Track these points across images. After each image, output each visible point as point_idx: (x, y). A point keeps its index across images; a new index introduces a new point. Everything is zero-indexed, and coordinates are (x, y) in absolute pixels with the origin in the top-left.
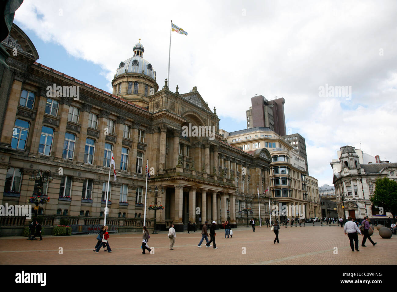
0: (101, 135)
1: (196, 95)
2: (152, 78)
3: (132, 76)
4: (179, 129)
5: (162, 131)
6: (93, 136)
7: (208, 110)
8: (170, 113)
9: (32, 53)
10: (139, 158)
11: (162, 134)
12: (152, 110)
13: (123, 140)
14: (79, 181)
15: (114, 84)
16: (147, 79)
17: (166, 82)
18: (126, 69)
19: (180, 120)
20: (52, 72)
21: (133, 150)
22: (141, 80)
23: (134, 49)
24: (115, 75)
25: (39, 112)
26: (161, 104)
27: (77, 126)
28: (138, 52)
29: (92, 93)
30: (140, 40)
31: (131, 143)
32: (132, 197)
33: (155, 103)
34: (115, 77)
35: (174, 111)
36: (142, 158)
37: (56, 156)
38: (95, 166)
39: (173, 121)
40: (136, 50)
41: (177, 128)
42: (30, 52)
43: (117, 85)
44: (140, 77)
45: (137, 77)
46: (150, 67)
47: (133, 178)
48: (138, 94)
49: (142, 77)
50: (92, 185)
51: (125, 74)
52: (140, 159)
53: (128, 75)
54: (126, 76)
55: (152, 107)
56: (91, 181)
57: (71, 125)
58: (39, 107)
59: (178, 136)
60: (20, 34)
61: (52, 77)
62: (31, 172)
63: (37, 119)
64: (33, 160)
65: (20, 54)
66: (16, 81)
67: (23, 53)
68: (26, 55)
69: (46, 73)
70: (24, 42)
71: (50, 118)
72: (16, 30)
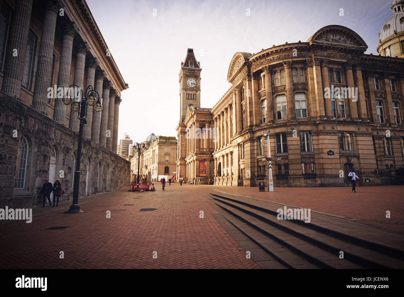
9: (362, 45)
18: (394, 30)
60: (352, 34)
61: (373, 59)
62: (379, 137)
63: (371, 96)
64: (378, 128)
65: (356, 49)
66: (357, 71)
67: (357, 48)
68: (360, 49)
69: (369, 57)
70: (355, 39)
71: (377, 93)
72: (349, 32)
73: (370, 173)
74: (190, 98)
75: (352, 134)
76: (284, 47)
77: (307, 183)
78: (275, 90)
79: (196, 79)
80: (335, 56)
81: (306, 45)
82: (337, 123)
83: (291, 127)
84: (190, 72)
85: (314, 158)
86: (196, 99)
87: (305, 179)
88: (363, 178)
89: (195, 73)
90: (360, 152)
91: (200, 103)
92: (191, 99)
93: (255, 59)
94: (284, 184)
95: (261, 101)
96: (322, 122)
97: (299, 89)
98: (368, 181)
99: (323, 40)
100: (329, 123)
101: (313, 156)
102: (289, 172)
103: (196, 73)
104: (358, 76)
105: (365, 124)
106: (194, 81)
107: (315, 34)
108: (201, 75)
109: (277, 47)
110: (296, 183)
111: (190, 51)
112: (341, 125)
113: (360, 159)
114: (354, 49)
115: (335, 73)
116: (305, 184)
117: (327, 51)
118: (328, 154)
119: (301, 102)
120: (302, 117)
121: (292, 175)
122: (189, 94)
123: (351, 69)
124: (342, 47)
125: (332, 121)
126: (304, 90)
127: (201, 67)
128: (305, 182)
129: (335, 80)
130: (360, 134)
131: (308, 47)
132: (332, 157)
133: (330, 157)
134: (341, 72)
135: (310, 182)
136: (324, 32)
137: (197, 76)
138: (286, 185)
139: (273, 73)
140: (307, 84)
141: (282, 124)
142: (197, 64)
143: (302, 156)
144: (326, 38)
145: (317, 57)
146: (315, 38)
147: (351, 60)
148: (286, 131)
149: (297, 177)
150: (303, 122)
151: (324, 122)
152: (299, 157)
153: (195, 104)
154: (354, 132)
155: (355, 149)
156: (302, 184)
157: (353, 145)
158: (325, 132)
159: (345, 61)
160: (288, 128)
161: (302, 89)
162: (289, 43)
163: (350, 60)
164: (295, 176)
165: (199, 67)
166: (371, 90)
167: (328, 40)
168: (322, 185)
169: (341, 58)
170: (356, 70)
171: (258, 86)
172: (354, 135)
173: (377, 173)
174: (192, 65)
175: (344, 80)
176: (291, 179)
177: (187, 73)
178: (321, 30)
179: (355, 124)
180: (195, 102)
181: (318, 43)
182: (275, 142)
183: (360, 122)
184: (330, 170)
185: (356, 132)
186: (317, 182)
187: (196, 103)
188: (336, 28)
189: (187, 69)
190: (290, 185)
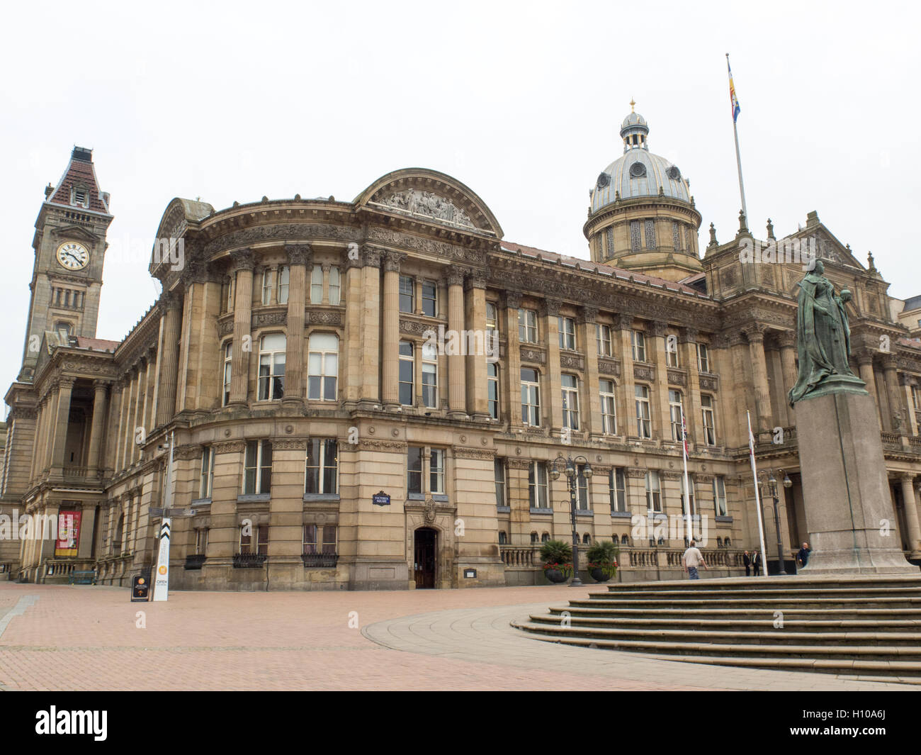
0: (624, 370)
1: (819, 232)
2: (683, 201)
3: (637, 207)
4: (789, 329)
5: (752, 341)
6: (609, 374)
7: (855, 266)
8: (766, 293)
9: (490, 228)
10: (705, 408)
11: (753, 346)
12: (717, 291)
13: (668, 374)
14: (600, 473)
15: (590, 232)
16: (674, 207)
17: (743, 219)
18: (617, 192)
19: (791, 307)
20: (520, 254)
21: (691, 394)
22: (659, 212)
23: (623, 133)
24: (590, 208)
25: (510, 341)
26: (739, 274)
27: (576, 357)
28: (635, 137)
29: (594, 281)
30: (633, 104)
31: (684, 377)
32: (705, 500)
33: (720, 273)
34: (590, 216)
35: (771, 284)
36: (711, 410)
37: (554, 426)
38: (623, 438)
39: (775, 311)
40: (630, 135)
41: (784, 326)
42: (487, 226)
43: (599, 233)
44: (656, 205)
45: (649, 205)
46: (674, 173)
47: (702, 457)
48: (658, 250)
49: (660, 205)
50: (624, 479)
51: (618, 203)
52: (707, 411)
53: (627, 204)
54: (622, 209)
55: (715, 283)
56: (621, 471)
57: (566, 357)
58: (510, 332)
59: (790, 347)
60: (468, 196)
61: (522, 265)
62: (520, 462)
63: (511, 355)
64: (520, 438)
65: (475, 236)
66: (475, 290)
67: (477, 234)
68: (484, 236)
69: (512, 258)
70: (475, 210)
71: (529, 349)
72: (461, 191)
73: (480, 555)
74: (63, 302)
75: (445, 450)
76: (290, 207)
77: (310, 580)
78: (259, 318)
79: (89, 245)
80: (421, 246)
81: (347, 211)
82: (406, 420)
83: (285, 425)
84: (73, 223)
85: (337, 510)
86: (83, 307)
87: (306, 566)
88: (459, 566)
89: (88, 226)
90: (461, 498)
91: (96, 322)
92: (67, 304)
93: (214, 226)
94: (250, 581)
95: (224, 345)
96: (366, 416)
97: (321, 323)
98: (470, 575)
99: (393, 201)
100: (387, 420)
101: (336, 506)
102: (269, 548)
103: (93, 227)
104: (475, 304)
105: (478, 428)
106: (82, 250)
107: (372, 185)
108: (107, 234)
109: (272, 203)
110: (281, 580)
111: (82, 156)
112: (417, 426)
113: (457, 516)
114: (470, 234)
115: (420, 290)
116: (306, 581)
117: (400, 231)
118: (375, 502)
119: (323, 359)
120: (322, 399)
121: (275, 557)
122: (61, 289)
123: (459, 285)
124: (440, 227)
125: (393, 415)
126: (334, 326)
127: (112, 210)
128: (307, 577)
129: (420, 307)
130: (462, 451)
131: (353, 216)
132: (385, 509)
133: (378, 508)
134: (438, 288)
135: (320, 575)
136: (397, 182)
137: (95, 235)
138: (256, 584)
139: (261, 270)
140: (345, 311)
141: (263, 415)
142: (100, 197)
143: (307, 505)
144: (404, 197)
145: (374, 245)
146: (371, 194)
147: (463, 262)
148: (273, 433)
149: (286, 563)
150: (317, 412)
151: (371, 417)
152: (299, 506)
153: (80, 322)
154: (450, 446)
155: (450, 490)
156: (297, 581)
157: (446, 480)
158: (373, 444)
159: (447, 262)
160: (279, 426)
161: (329, 324)
162: (303, 197)
163: (459, 261)
164: (281, 558)
165: (104, 208)
166: (513, 341)
167: (406, 205)
168: (351, 586)
169: (435, 253)
170: (473, 288)
171: (219, 301)
172: (449, 452)
173: (497, 554)
174: (83, 200)
175: (442, 310)
176: (271, 568)
177: (63, 224)
178: (389, 176)
179: (452, 425)
180: (77, 317)
181: (376, 210)
182: (241, 463)
183: (467, 423)
184: (373, 544)
185: (455, 446)
186: (339, 575)
187: (82, 320)
188: (429, 177)
189: (63, 212)
190: (265, 584)
